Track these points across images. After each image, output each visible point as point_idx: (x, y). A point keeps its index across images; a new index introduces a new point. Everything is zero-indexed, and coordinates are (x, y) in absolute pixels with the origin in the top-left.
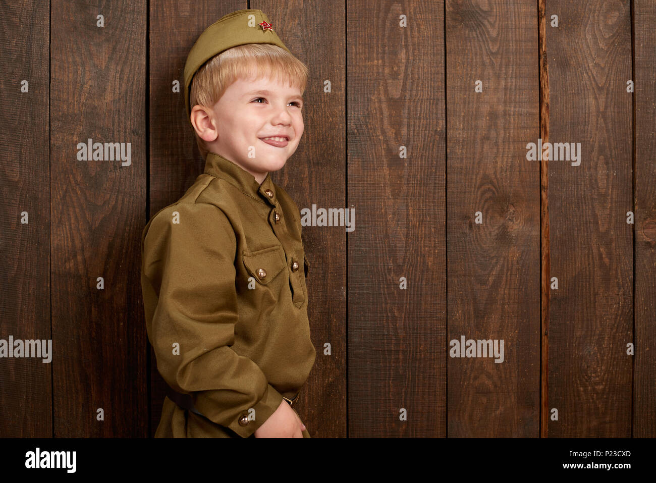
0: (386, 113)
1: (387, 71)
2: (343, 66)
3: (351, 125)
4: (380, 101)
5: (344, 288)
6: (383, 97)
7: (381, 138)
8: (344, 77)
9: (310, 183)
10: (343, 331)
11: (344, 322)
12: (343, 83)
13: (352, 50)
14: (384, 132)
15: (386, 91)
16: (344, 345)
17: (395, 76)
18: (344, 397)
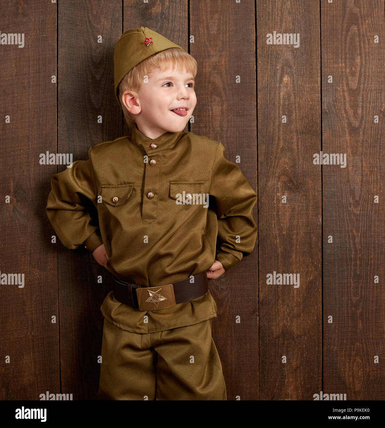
0: (348, 99)
1: (348, 70)
2: (319, 67)
3: (325, 107)
4: (343, 91)
5: (320, 216)
6: (345, 88)
7: (344, 115)
8: (319, 74)
9: (298, 146)
10: (320, 245)
11: (320, 239)
12: (319, 79)
13: (325, 56)
14: (346, 112)
15: (348, 84)
16: (320, 254)
17: (353, 74)
18: (320, 290)
